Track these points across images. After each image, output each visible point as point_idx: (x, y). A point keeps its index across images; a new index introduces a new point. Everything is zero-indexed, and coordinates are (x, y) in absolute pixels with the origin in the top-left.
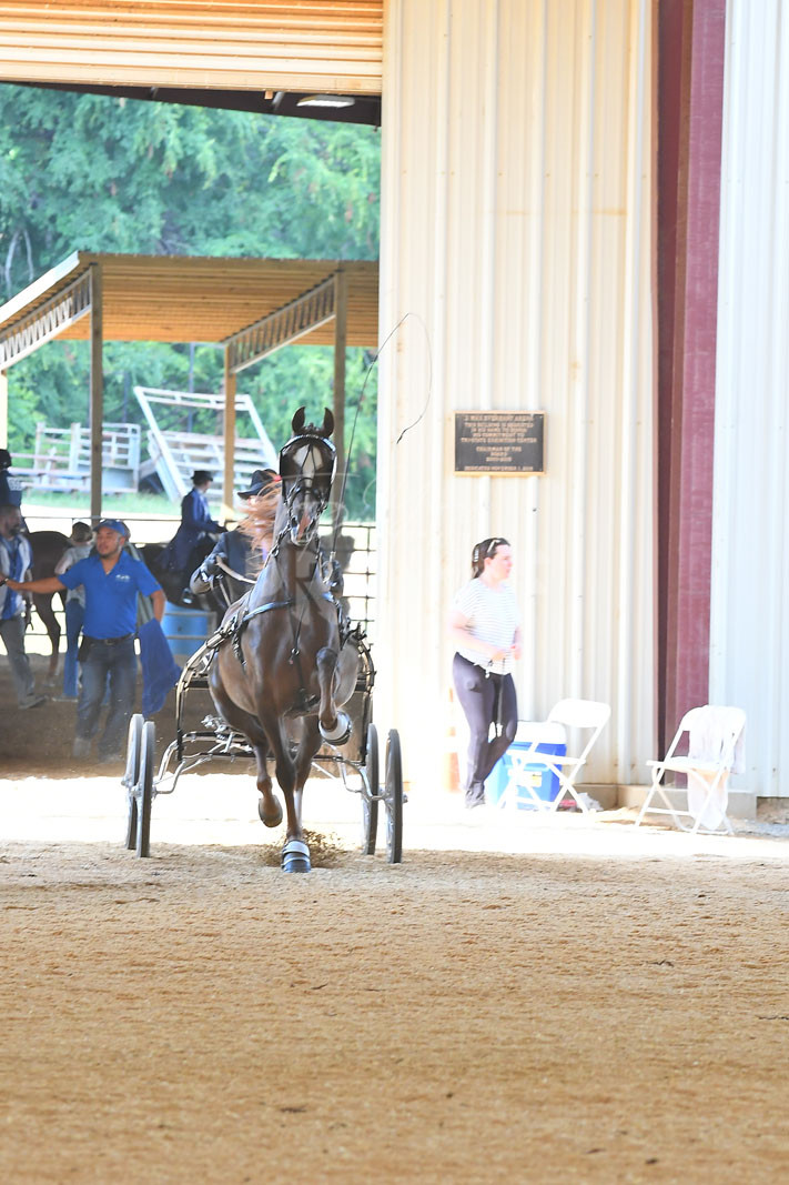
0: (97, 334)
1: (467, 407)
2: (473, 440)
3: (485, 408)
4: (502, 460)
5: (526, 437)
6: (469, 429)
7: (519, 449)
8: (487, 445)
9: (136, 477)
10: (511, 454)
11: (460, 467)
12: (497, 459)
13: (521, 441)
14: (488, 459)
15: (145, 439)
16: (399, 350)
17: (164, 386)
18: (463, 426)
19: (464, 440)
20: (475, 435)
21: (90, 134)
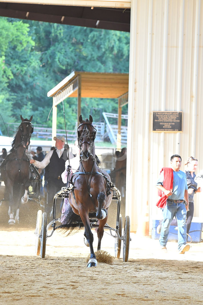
0: (80, 95)
1: (157, 110)
2: (159, 121)
3: (163, 110)
4: (168, 127)
5: (176, 120)
6: (158, 117)
7: (174, 124)
8: (163, 122)
9: (103, 137)
10: (171, 125)
11: (154, 129)
12: (167, 127)
13: (175, 121)
14: (164, 127)
15: (105, 127)
16: (135, 91)
17: (112, 113)
18: (156, 116)
19: (156, 121)
20: (159, 119)
21: (93, 43)
